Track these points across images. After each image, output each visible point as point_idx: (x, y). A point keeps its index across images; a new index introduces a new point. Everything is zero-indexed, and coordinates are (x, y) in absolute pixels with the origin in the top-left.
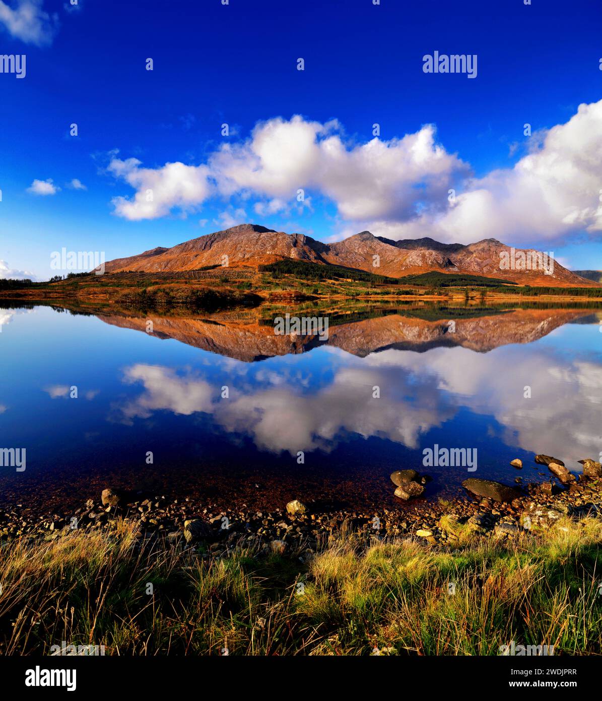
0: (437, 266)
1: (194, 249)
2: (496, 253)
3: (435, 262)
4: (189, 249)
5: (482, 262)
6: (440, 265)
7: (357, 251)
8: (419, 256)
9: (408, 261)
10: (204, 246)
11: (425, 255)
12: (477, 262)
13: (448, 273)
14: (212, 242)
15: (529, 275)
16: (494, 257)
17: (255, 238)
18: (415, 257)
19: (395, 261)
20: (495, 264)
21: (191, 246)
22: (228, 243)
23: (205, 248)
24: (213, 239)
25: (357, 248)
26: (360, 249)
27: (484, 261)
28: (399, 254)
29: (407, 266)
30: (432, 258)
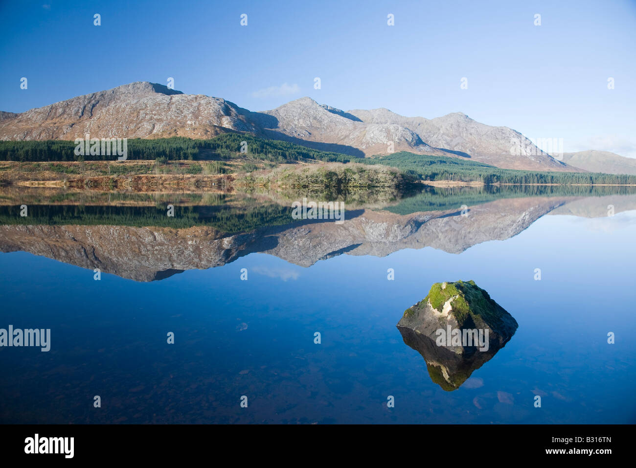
0: (406, 144)
1: (65, 116)
2: (466, 130)
3: (403, 140)
4: (58, 115)
5: (452, 140)
6: (410, 144)
7: (296, 123)
8: (381, 131)
9: (368, 137)
10: (80, 111)
11: (389, 131)
12: (446, 140)
13: (419, 153)
14: (94, 106)
15: (507, 158)
16: (464, 135)
17: (164, 101)
18: (376, 132)
19: (351, 137)
20: (467, 143)
21: (60, 111)
22: (125, 108)
23: (83, 115)
24: (93, 102)
25: (297, 118)
26: (301, 121)
27: (454, 139)
28: (355, 128)
29: (368, 143)
30: (399, 134)
